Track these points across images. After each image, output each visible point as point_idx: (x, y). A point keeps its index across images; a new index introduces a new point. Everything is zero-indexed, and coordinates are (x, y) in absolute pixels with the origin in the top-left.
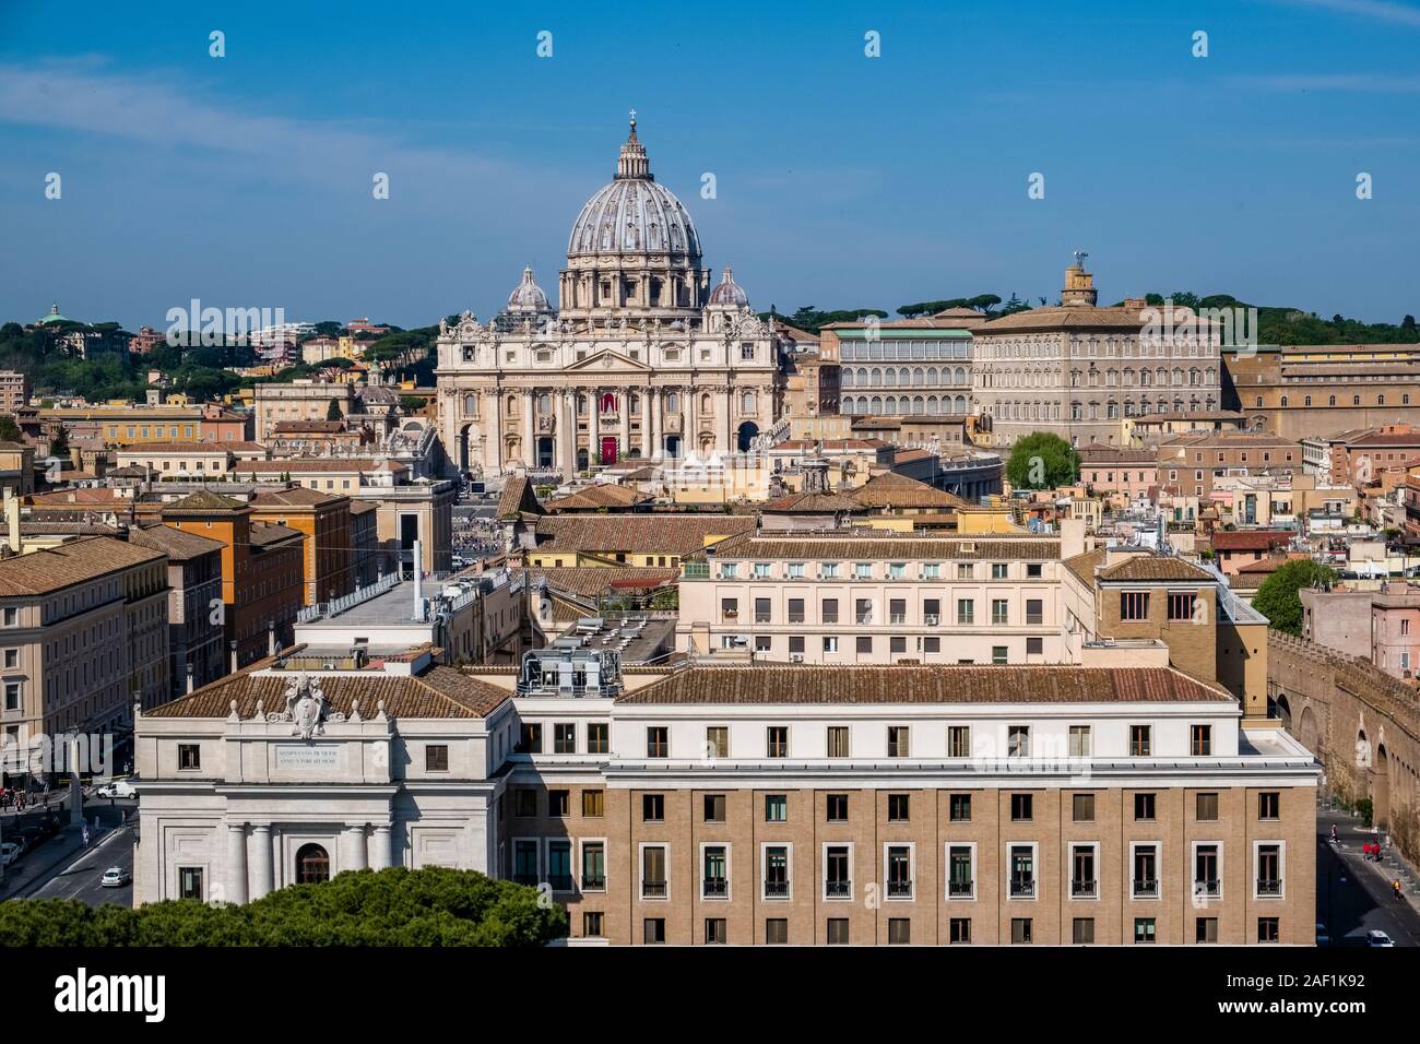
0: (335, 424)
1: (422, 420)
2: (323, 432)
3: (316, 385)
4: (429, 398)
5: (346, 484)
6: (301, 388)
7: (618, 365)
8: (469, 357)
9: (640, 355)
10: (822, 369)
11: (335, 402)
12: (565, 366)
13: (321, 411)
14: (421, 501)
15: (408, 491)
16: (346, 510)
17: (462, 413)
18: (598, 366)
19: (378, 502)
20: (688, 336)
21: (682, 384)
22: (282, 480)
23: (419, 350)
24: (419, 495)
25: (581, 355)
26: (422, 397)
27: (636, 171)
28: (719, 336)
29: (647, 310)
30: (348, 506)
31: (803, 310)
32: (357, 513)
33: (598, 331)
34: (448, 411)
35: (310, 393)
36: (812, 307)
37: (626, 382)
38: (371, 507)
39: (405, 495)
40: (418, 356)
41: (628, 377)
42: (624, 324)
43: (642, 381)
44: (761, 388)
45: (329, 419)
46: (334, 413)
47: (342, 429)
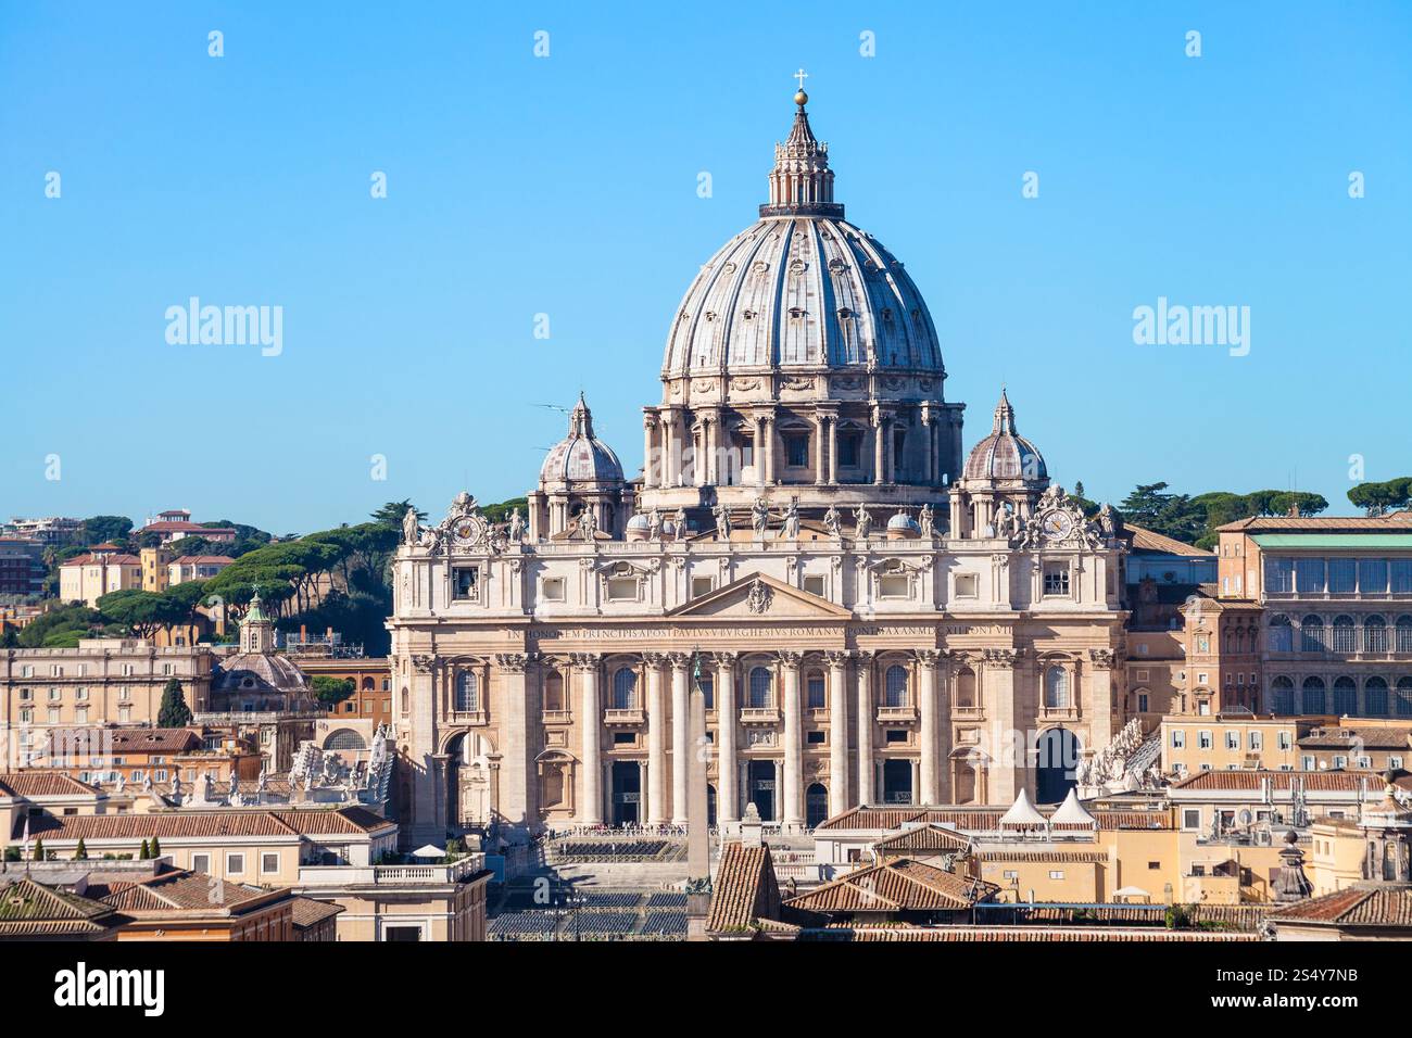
0: (177, 735)
1: (362, 725)
2: (150, 752)
3: (127, 651)
4: (359, 678)
5: (270, 864)
6: (96, 658)
7: (781, 608)
8: (464, 591)
9: (827, 586)
10: (1226, 616)
11: (174, 688)
12: (670, 607)
13: (146, 706)
14: (428, 899)
15: (402, 876)
16: (285, 918)
17: (450, 710)
18: (740, 610)
19: (338, 901)
20: (929, 545)
21: (917, 648)
22: (145, 855)
23: (325, 576)
24: (423, 885)
25: (701, 585)
26: (343, 677)
27: (795, 198)
28: (995, 545)
29: (832, 490)
30: (289, 910)
31: (1145, 490)
32: (305, 923)
33: (736, 535)
34: (418, 704)
35: (116, 668)
36: (1162, 485)
37: (798, 642)
38: (326, 910)
39: (397, 886)
40: (324, 589)
41: (802, 633)
42: (790, 522)
43: (833, 640)
44: (1086, 657)
45: (162, 723)
46: (174, 712)
47: (193, 745)
